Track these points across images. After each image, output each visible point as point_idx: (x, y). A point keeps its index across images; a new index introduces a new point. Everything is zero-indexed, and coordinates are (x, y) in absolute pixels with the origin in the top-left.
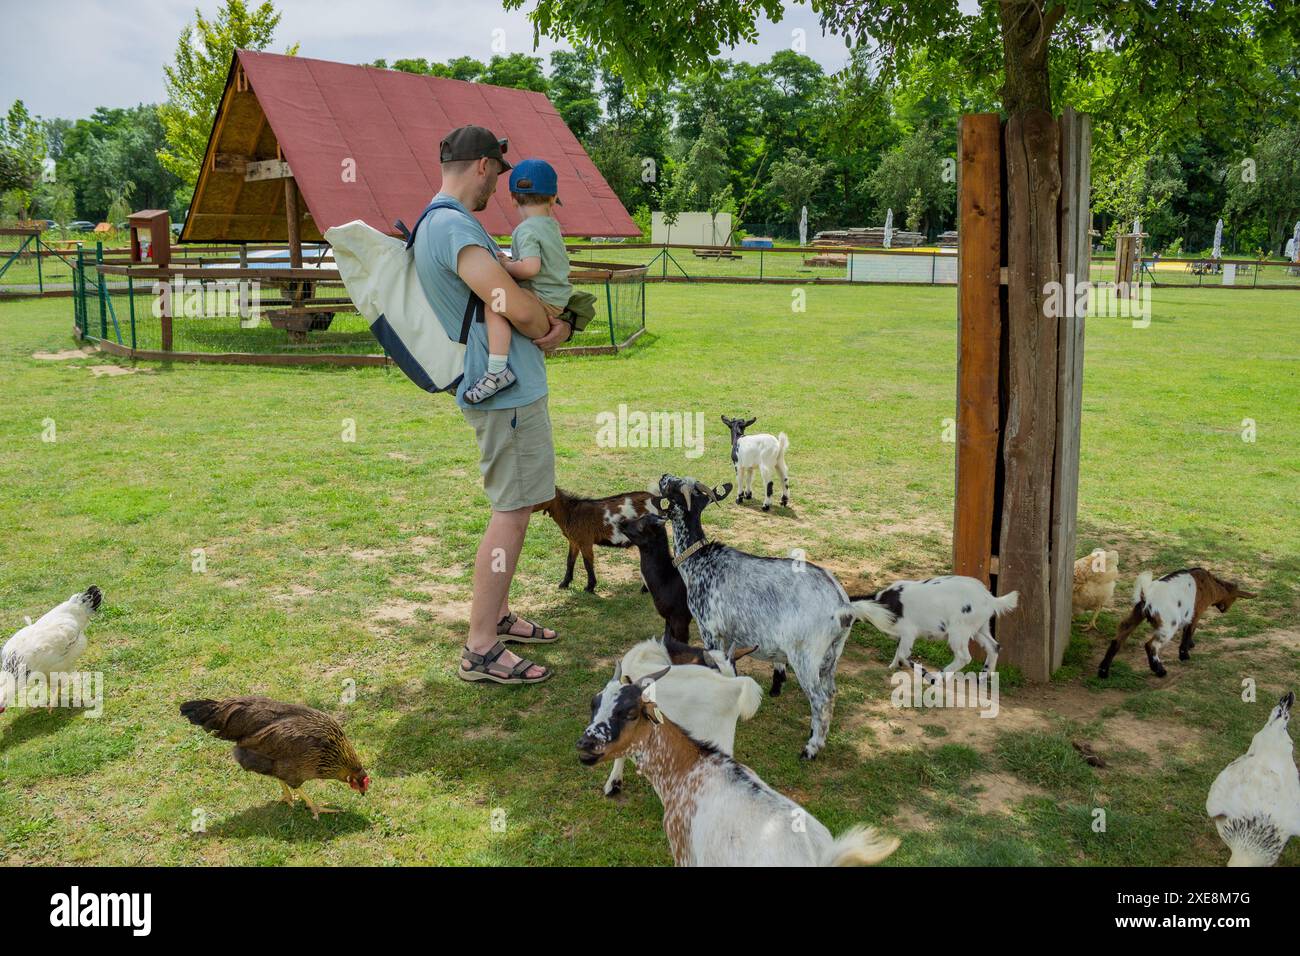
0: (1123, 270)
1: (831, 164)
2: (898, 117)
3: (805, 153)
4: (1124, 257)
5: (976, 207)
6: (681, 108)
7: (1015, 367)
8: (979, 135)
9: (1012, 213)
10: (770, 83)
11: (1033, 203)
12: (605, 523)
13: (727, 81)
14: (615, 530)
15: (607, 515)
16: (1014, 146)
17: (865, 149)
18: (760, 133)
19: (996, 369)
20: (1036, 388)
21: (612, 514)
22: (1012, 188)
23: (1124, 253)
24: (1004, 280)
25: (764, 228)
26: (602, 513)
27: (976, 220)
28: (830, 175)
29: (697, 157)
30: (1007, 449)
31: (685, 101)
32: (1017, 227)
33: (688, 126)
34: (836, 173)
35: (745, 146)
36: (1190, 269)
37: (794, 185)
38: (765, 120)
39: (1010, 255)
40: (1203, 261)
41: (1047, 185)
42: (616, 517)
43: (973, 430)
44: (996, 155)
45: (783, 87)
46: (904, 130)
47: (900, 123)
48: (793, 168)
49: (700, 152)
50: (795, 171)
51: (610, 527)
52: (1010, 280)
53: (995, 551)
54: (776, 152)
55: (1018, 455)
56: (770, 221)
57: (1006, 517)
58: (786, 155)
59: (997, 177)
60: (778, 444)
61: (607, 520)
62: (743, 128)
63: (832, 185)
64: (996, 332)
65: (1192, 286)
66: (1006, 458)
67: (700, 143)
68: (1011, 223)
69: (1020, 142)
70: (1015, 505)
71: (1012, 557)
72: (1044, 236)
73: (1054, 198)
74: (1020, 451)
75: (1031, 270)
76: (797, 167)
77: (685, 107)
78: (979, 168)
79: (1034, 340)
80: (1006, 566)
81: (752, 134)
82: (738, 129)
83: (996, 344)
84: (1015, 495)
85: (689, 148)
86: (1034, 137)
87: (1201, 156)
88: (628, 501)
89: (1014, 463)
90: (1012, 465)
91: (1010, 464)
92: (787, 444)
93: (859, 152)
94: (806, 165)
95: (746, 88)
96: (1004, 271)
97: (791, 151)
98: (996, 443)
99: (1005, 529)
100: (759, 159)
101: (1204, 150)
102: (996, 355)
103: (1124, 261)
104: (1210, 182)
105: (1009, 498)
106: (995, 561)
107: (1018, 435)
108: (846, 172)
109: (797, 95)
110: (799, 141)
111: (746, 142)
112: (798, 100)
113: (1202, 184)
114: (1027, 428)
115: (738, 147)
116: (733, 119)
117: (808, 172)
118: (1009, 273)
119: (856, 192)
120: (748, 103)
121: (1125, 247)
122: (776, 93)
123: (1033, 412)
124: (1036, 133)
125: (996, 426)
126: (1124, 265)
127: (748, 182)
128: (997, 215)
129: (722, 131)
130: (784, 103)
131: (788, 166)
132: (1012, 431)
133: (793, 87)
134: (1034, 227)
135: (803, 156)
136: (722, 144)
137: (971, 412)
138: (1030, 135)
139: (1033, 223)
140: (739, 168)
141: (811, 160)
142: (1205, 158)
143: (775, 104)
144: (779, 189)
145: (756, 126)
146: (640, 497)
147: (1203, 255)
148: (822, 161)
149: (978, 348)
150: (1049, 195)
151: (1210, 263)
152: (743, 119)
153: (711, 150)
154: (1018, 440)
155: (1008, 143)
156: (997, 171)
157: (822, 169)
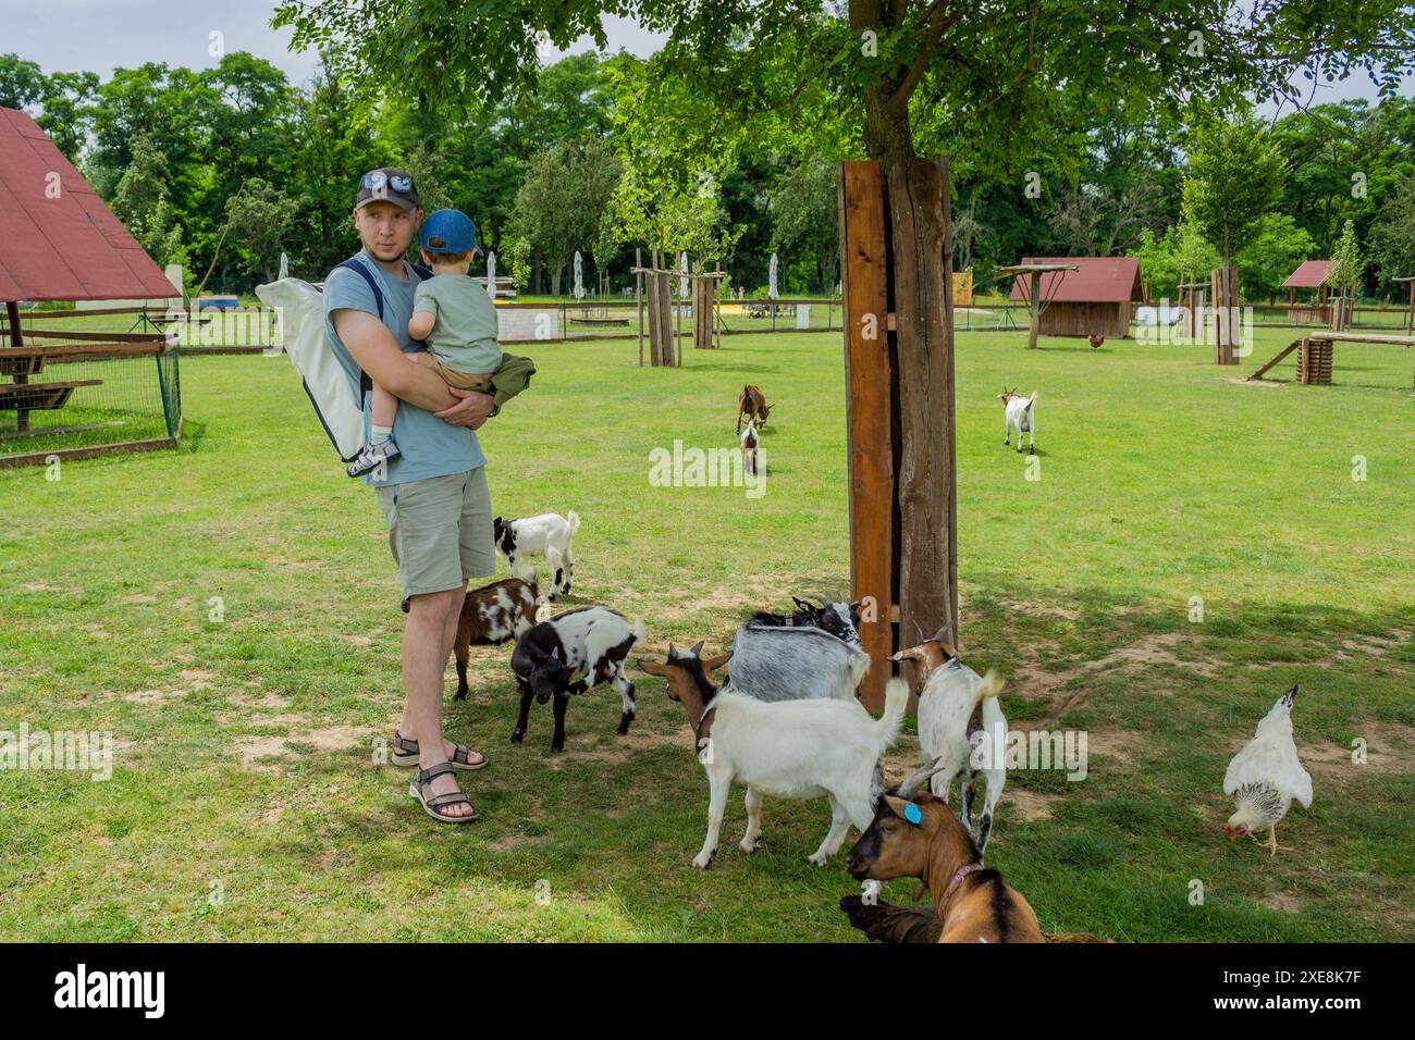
0: (702, 316)
1: (304, 197)
2: (383, 137)
3: (270, 184)
4: (702, 300)
5: (863, 254)
6: (100, 127)
7: (909, 412)
8: (863, 181)
9: (898, 258)
10: (218, 94)
11: (920, 249)
12: (482, 618)
13: (161, 93)
14: (494, 624)
15: (482, 608)
16: (899, 195)
17: (346, 178)
18: (208, 160)
19: (888, 414)
20: (930, 432)
21: (488, 606)
22: (898, 235)
23: (702, 295)
24: (892, 326)
25: (221, 284)
26: (478, 606)
27: (862, 267)
28: (304, 212)
29: (129, 192)
30: (903, 494)
31: (103, 119)
32: (904, 274)
33: (111, 151)
34: (310, 209)
35: (189, 177)
36: (747, 312)
37: (259, 226)
38: (215, 142)
39: (898, 301)
40: (760, 302)
41: (933, 231)
42: (493, 610)
43: (869, 478)
44: (880, 201)
45: (235, 100)
46: (391, 154)
47: (386, 144)
48: (254, 204)
49: (132, 184)
50: (260, 208)
51: (488, 622)
52: (898, 325)
53: (896, 600)
54: (232, 181)
55: (914, 498)
56: (228, 274)
57: (905, 563)
58: (246, 187)
59: (882, 224)
60: (568, 524)
61: (484, 613)
62: (186, 153)
63: (306, 226)
64: (887, 379)
65: (766, 332)
66: (902, 504)
67: (131, 172)
68: (897, 270)
69: (905, 190)
70: (915, 550)
71: (914, 602)
72: (932, 282)
73: (940, 244)
74: (918, 496)
75: (920, 316)
76: (262, 203)
77: (105, 126)
78: (863, 214)
79: (926, 384)
80: (909, 613)
81: (198, 161)
82: (181, 155)
83: (888, 389)
84: (915, 540)
85: (115, 181)
86: (918, 185)
87: (741, 180)
88: (501, 591)
89: (912, 507)
90: (911, 512)
91: (907, 509)
92: (578, 523)
93: (339, 183)
94: (274, 200)
95: (188, 101)
96: (891, 318)
97: (252, 181)
98: (891, 489)
99: (906, 575)
100: (210, 194)
101: (744, 173)
102: (888, 401)
103: (702, 305)
104: (752, 210)
105: (908, 543)
106: (896, 610)
107: (914, 480)
108: (323, 207)
109: (255, 110)
110: (261, 169)
111: (190, 172)
112: (255, 117)
113: (744, 213)
114: (924, 472)
115: (181, 178)
116: (172, 141)
117: (276, 210)
118: (897, 318)
119: (338, 232)
120: (191, 120)
121: (702, 288)
122: (227, 108)
123: (928, 455)
124: (921, 181)
125: (891, 472)
126: (702, 310)
127: (195, 224)
128: (883, 262)
129: (160, 157)
130: (238, 121)
131: (251, 202)
132: (908, 475)
133: (249, 100)
134: (922, 273)
135: (269, 188)
136: (160, 174)
137: (865, 460)
138: (915, 182)
139: (921, 269)
140: (183, 206)
141: (280, 194)
142: (745, 183)
143: (226, 123)
144: (240, 231)
145: (203, 150)
146: (513, 584)
147: (756, 295)
148: (293, 194)
149: (869, 395)
150: (935, 243)
151: (769, 303)
152: (184, 141)
153: (147, 183)
154: (914, 485)
155: (893, 191)
156: (881, 217)
157: (294, 204)
